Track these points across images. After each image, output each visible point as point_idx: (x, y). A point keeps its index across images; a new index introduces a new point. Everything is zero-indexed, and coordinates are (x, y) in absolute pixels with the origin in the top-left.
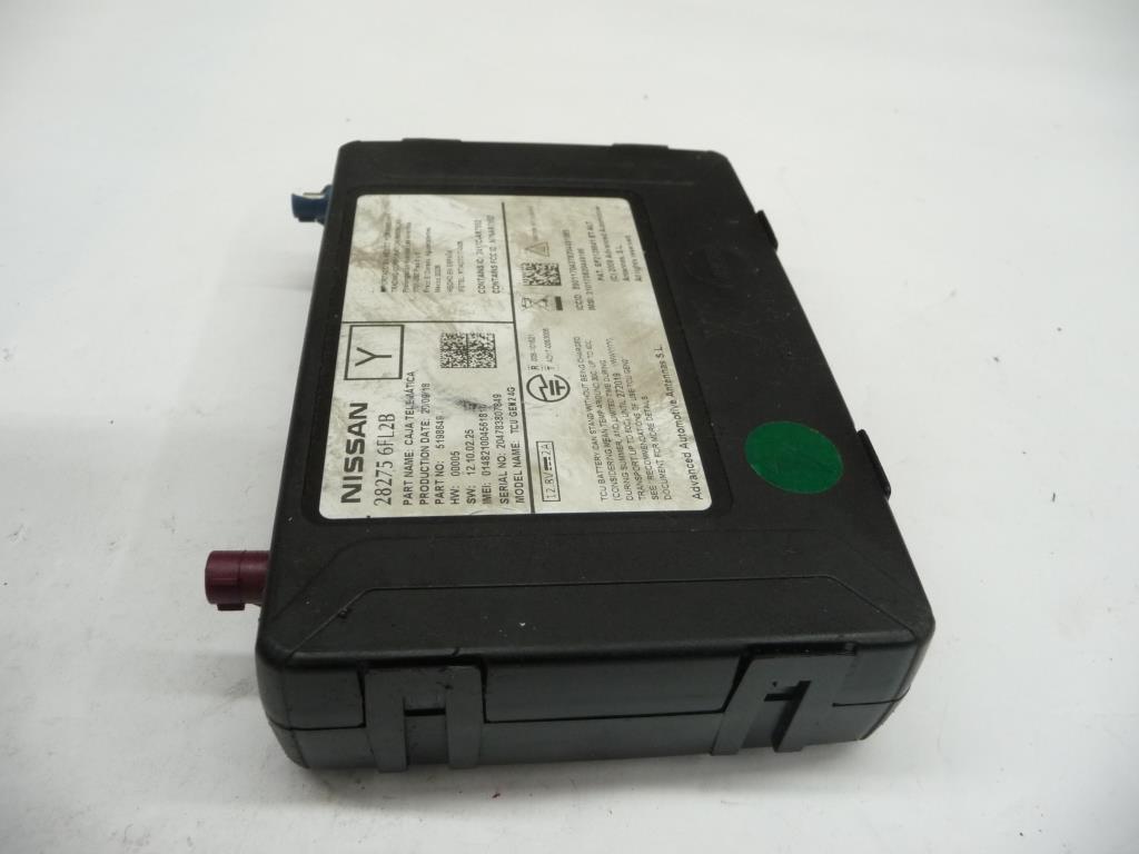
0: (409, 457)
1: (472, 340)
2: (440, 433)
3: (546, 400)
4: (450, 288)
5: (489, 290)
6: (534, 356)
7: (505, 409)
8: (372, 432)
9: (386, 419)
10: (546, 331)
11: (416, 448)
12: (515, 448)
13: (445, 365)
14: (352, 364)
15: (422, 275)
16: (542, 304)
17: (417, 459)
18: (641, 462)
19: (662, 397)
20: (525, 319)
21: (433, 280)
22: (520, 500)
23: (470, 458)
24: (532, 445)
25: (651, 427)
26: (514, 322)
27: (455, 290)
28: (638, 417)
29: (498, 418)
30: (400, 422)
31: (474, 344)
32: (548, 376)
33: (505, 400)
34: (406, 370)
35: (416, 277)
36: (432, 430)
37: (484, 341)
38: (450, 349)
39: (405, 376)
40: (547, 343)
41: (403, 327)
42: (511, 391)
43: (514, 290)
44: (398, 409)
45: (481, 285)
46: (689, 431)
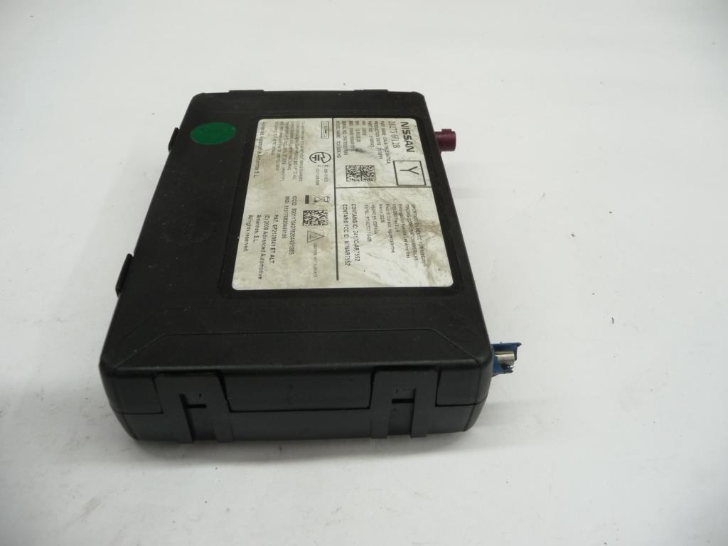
0: (384, 133)
1: (359, 178)
2: (372, 141)
3: (322, 153)
4: (373, 207)
5: (350, 207)
6: (326, 171)
7: (342, 149)
8: (402, 142)
9: (397, 146)
10: (318, 184)
11: (381, 137)
12: (338, 136)
13: (372, 166)
14: (419, 167)
15: (392, 215)
16: (317, 199)
17: (381, 133)
18: (284, 132)
19: (264, 155)
20: (329, 190)
21: (384, 212)
22: (338, 122)
23: (358, 133)
24: (331, 137)
25: (275, 143)
26: (335, 188)
27: (370, 205)
28: (279, 147)
29: (345, 146)
30: (390, 145)
31: (358, 176)
32: (320, 162)
33: (342, 153)
34: (392, 164)
35: (395, 214)
36: (375, 142)
37: (352, 178)
38: (371, 174)
39: (392, 162)
40: (318, 178)
41: (398, 184)
42: (339, 156)
43: (334, 207)
44: (391, 149)
45: (354, 209)
46: (257, 143)
